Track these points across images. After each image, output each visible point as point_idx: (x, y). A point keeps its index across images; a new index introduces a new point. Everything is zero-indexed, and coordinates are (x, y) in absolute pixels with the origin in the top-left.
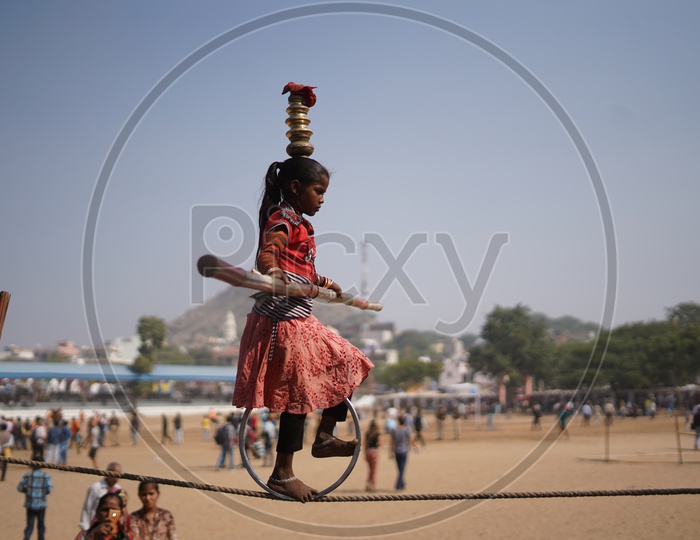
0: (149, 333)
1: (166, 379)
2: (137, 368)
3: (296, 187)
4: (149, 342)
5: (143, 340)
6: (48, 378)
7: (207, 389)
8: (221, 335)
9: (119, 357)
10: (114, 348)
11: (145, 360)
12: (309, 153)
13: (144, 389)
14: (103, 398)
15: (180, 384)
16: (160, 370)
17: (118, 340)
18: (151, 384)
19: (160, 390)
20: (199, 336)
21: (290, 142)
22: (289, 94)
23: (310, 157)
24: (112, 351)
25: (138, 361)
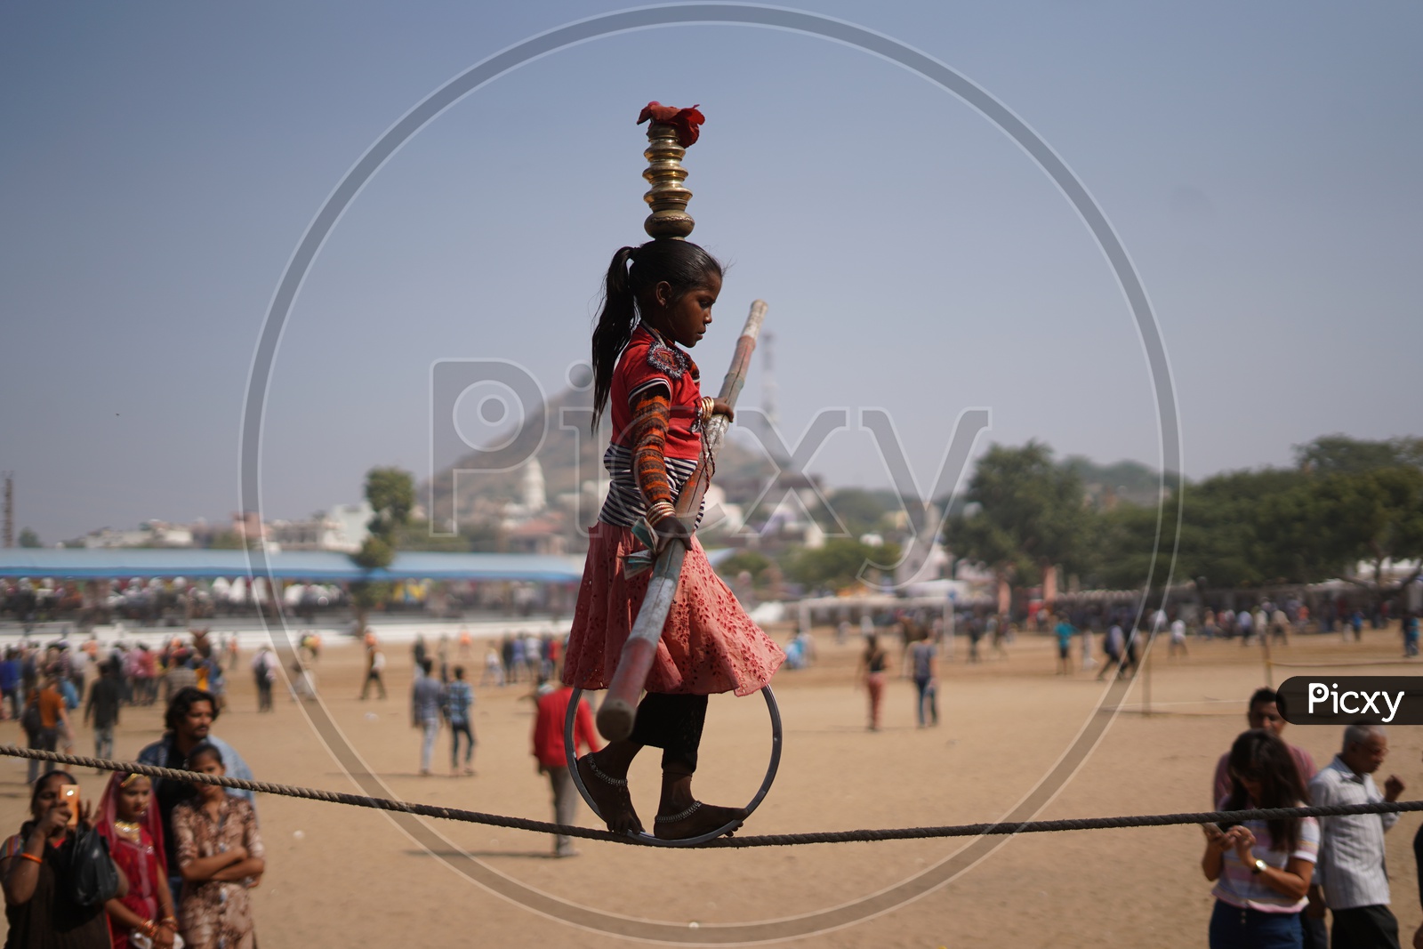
0: (384, 497)
1: (418, 578)
2: (365, 558)
3: (664, 294)
4: (386, 514)
5: (377, 508)
6: (210, 577)
7: (491, 594)
8: (519, 499)
9: (339, 539)
10: (330, 524)
11: (378, 545)
12: (686, 232)
13: (378, 595)
14: (307, 611)
15: (443, 585)
16: (407, 563)
17: (338, 511)
18: (393, 585)
19: (407, 595)
20: (481, 502)
21: (650, 212)
22: (649, 122)
23: (687, 239)
24: (327, 529)
25: (367, 545)
